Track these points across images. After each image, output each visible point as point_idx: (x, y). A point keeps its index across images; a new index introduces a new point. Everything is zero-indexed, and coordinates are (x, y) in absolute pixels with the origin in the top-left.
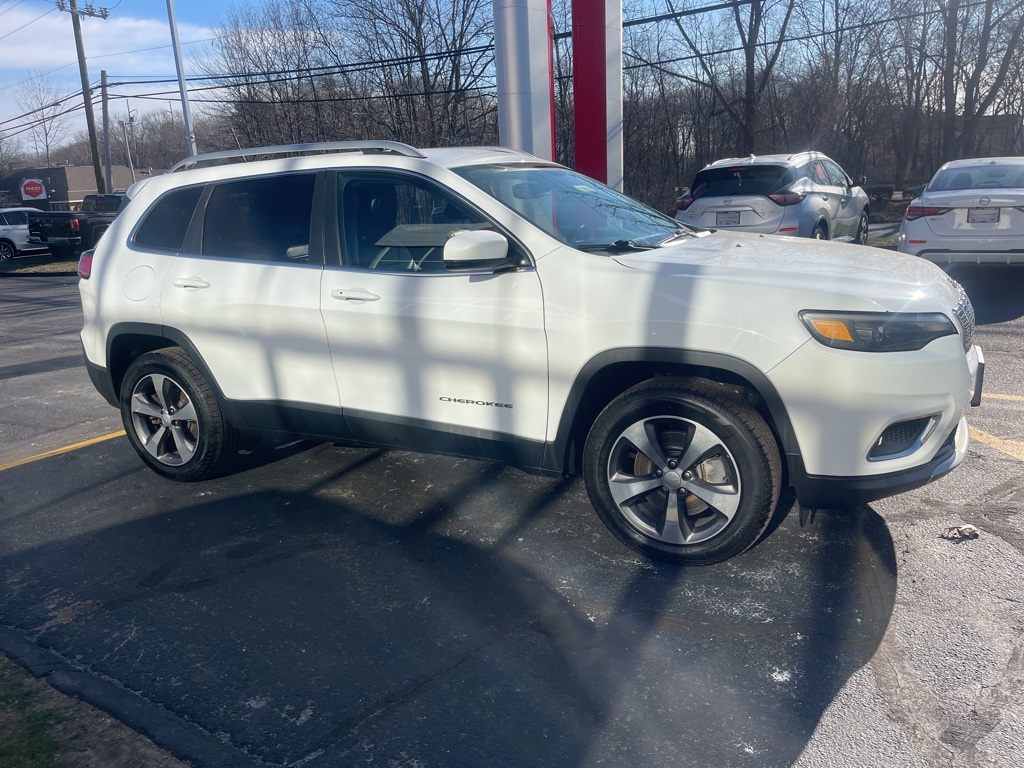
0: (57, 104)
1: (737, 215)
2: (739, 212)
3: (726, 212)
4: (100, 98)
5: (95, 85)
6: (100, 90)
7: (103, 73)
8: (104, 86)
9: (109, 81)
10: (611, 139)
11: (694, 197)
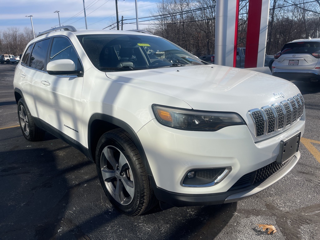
0: (111, 26)
1: (298, 61)
2: (298, 60)
3: (293, 60)
4: (121, 24)
5: (120, 20)
6: (121, 21)
7: (122, 16)
8: (122, 20)
9: (124, 19)
10: (261, 33)
11: (281, 54)
